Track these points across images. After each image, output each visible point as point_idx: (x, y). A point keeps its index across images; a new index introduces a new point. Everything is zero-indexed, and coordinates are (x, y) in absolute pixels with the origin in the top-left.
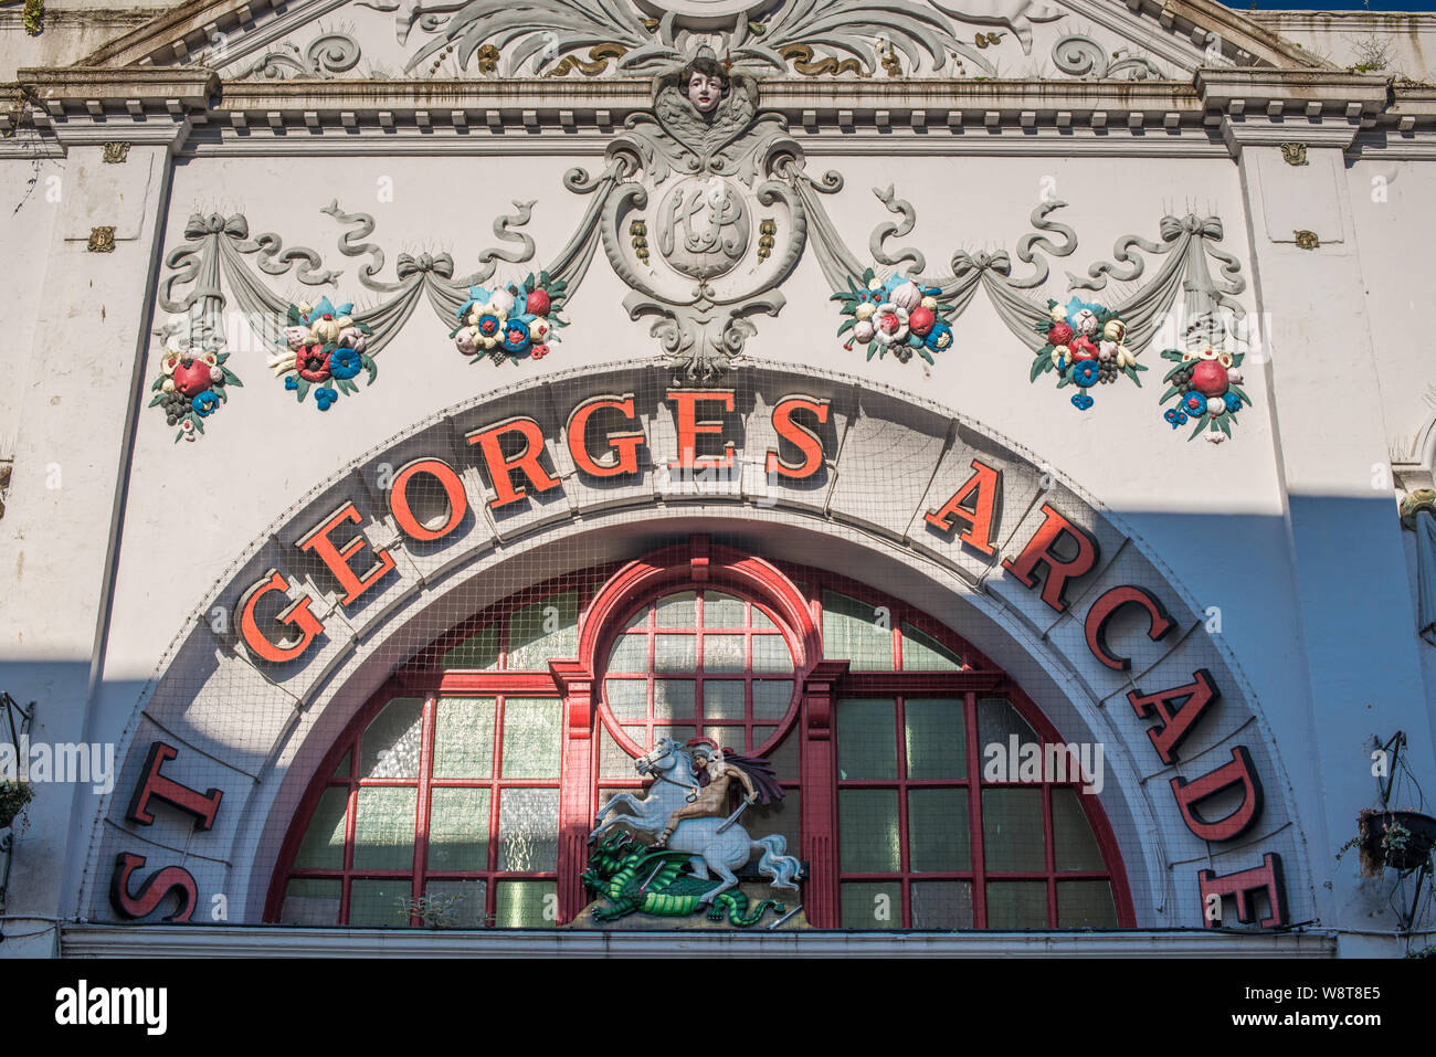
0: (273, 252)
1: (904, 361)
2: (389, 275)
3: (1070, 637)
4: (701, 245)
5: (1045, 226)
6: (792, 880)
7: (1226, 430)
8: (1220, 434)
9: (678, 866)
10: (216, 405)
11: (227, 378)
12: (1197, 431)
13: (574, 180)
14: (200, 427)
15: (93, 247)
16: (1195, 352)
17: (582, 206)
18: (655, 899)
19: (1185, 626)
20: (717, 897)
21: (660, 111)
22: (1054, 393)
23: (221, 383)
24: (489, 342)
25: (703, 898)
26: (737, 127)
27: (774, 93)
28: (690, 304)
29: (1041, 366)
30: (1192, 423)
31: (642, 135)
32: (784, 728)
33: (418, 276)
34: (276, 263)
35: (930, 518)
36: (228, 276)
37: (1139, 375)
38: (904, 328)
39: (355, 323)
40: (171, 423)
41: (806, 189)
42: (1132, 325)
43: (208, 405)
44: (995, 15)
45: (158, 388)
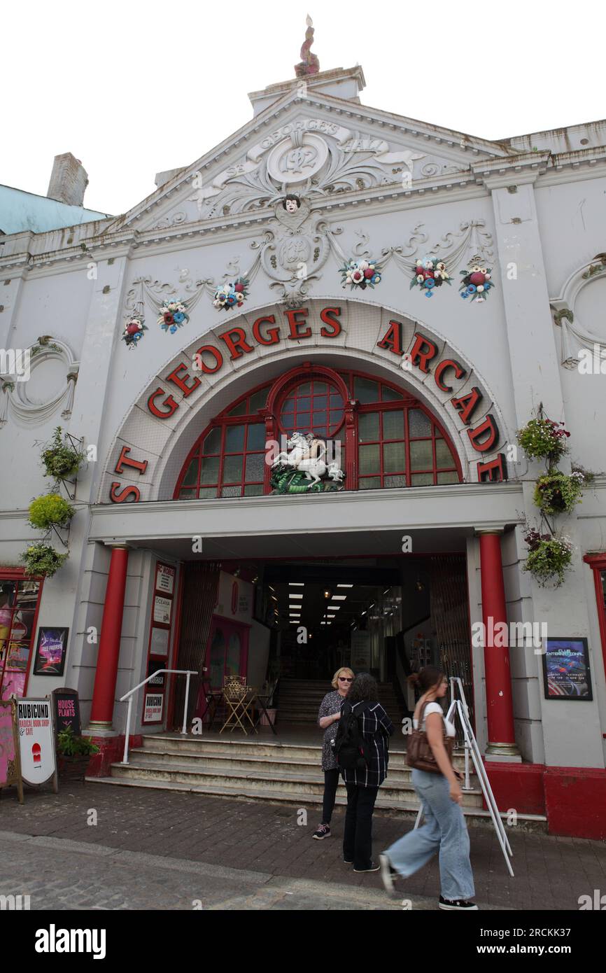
0: (158, 286)
1: (363, 289)
2: (193, 288)
3: (430, 381)
4: (292, 260)
5: (416, 234)
6: (340, 478)
7: (484, 297)
8: (482, 299)
9: (300, 476)
10: (140, 337)
11: (144, 328)
12: (473, 300)
13: (252, 245)
14: (135, 345)
15: (104, 292)
16: (471, 271)
17: (255, 254)
18: (293, 488)
19: (469, 372)
20: (313, 485)
21: (278, 215)
22: (419, 293)
23: (142, 329)
24: (223, 303)
25: (309, 486)
26: (304, 217)
27: (316, 203)
28: (290, 281)
29: (414, 283)
30: (471, 296)
31: (273, 226)
32: (340, 426)
33: (203, 285)
34: (159, 289)
35: (379, 344)
36: (145, 295)
37: (451, 281)
38: (363, 278)
39: (182, 304)
40: (128, 344)
41: (330, 235)
42: (448, 264)
43: (138, 337)
44: (400, 161)
45: (124, 334)
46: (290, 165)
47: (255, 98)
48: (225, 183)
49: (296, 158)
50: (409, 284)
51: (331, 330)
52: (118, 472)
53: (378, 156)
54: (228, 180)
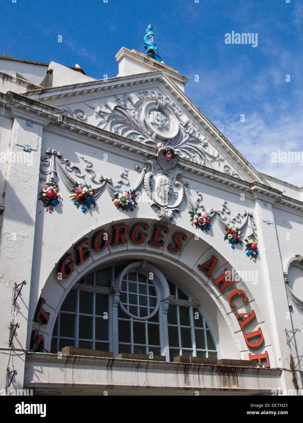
0: (69, 166)
1: (202, 231)
5: (225, 207)
7: (256, 259)
10: (56, 204)
11: (60, 197)
12: (251, 259)
13: (137, 168)
14: (52, 209)
15: (25, 149)
16: (250, 242)
17: (140, 177)
21: (159, 158)
22: (227, 245)
24: (123, 204)
26: (173, 166)
28: (163, 206)
29: (226, 238)
30: (251, 256)
32: (156, 310)
35: (199, 266)
37: (242, 244)
38: (204, 223)
39: (92, 191)
44: (214, 156)
46: (156, 122)
51: (174, 246)
53: (203, 146)
54: (117, 107)
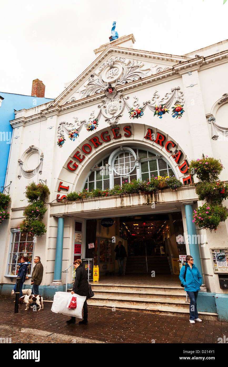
1: (137, 118)
2: (80, 124)
3: (164, 149)
4: (112, 110)
5: (155, 95)
8: (180, 117)
10: (63, 143)
11: (64, 140)
12: (177, 118)
13: (98, 106)
14: (62, 146)
15: (50, 129)
19: (177, 145)
21: (106, 95)
22: (157, 117)
24: (90, 129)
27: (119, 89)
28: (112, 118)
30: (176, 116)
31: (105, 99)
32: (134, 168)
33: (83, 123)
34: (68, 125)
35: (145, 138)
36: (64, 128)
37: (168, 112)
38: (137, 114)
39: (76, 130)
40: (59, 146)
41: (125, 100)
42: (167, 105)
43: (62, 143)
44: (148, 68)
45: (58, 142)
46: (110, 76)
47: (96, 52)
48: (88, 85)
49: (111, 72)
50: (154, 115)
51: (128, 134)
52: (59, 191)
53: (140, 68)
54: (89, 84)
